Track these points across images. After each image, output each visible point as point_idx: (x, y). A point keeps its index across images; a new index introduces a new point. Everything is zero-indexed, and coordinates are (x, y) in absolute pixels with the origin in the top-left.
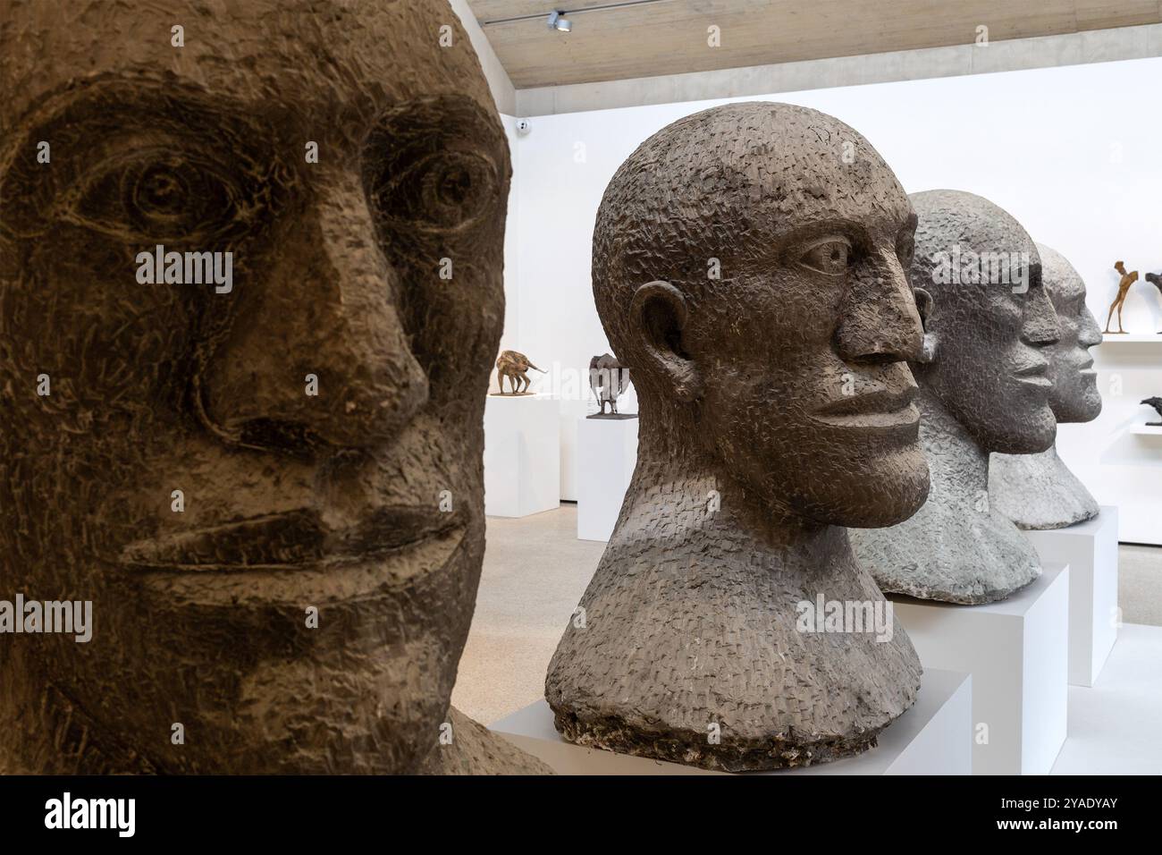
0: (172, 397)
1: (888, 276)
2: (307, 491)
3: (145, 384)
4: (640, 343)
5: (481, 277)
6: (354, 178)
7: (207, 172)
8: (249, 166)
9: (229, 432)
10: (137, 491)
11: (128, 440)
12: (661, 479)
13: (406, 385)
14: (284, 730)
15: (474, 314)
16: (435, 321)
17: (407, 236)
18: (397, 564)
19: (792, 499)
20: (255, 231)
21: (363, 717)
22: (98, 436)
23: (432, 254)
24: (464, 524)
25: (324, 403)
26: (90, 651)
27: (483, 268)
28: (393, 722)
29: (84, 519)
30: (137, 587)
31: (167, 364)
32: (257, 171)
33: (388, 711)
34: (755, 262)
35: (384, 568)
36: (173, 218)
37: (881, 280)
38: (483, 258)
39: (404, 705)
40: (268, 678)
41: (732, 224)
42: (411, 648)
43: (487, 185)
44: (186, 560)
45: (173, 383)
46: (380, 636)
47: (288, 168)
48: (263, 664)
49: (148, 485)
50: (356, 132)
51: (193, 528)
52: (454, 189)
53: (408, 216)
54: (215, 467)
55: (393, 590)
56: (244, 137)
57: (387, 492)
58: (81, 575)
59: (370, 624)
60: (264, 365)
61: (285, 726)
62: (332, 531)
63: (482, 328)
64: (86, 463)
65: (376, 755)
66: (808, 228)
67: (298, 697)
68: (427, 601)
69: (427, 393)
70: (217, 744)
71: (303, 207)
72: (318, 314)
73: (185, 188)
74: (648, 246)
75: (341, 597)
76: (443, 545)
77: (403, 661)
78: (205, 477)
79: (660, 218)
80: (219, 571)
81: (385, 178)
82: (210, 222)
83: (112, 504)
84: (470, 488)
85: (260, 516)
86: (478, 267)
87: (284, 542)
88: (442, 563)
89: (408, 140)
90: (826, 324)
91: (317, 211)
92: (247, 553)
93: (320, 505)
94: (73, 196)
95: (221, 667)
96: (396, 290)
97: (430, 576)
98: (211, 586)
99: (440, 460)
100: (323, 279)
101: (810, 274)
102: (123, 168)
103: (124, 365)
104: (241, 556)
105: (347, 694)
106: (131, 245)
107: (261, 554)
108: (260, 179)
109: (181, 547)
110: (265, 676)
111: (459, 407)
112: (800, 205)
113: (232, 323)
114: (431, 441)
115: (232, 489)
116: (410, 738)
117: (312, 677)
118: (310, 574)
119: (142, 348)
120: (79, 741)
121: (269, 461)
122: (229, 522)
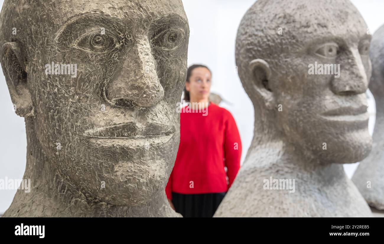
0: (98, 93)
1: (353, 59)
2: (132, 118)
3: (92, 89)
4: (251, 85)
5: (180, 62)
6: (146, 37)
7: (109, 36)
8: (120, 34)
9: (113, 102)
10: (89, 117)
11: (87, 104)
12: (261, 143)
13: (159, 91)
14: (125, 178)
15: (177, 73)
16: (167, 74)
17: (159, 51)
18: (155, 139)
19: (313, 151)
20: (120, 50)
21: (145, 177)
22: (79, 102)
23: (166, 56)
24: (174, 132)
25: (138, 95)
26: (74, 159)
27: (180, 60)
28: (153, 179)
29: (75, 124)
30: (88, 142)
31: (98, 84)
32: (121, 35)
33: (152, 176)
34: (297, 52)
35: (151, 140)
36: (101, 47)
37: (350, 61)
38: (180, 57)
39: (156, 175)
40: (121, 165)
41: (288, 37)
42: (158, 162)
43: (182, 37)
44: (101, 135)
45: (99, 89)
46: (150, 157)
47: (130, 35)
48: (120, 162)
49: (91, 115)
50: (147, 25)
51: (103, 126)
52: (173, 38)
53: (160, 46)
54: (109, 111)
55: (153, 146)
56: (119, 27)
57: (153, 119)
58: (73, 138)
59: (147, 154)
60: (123, 85)
61: (125, 177)
62: (139, 128)
63: (180, 77)
64: (76, 110)
65: (148, 187)
66: (319, 39)
67: (129, 170)
68: (162, 150)
69: (164, 94)
70: (108, 182)
71: (133, 45)
72: (137, 72)
73: (104, 40)
74: (255, 45)
75: (140, 146)
76: (167, 137)
77: (156, 165)
78: (106, 114)
79: (260, 34)
80: (109, 138)
81: (154, 36)
82: (110, 48)
83: (82, 120)
84: (175, 122)
85: (121, 123)
86: (179, 59)
87: (126, 131)
88: (167, 141)
89: (160, 26)
90: (326, 78)
91: (137, 46)
92: (116, 133)
93: (136, 121)
94: (77, 42)
95: (109, 162)
96: (156, 66)
97: (163, 144)
98: (107, 142)
99: (167, 113)
100: (138, 64)
101: (320, 58)
102: (90, 35)
103: (88, 84)
104: (115, 134)
105: (142, 171)
106: (90, 54)
107: (120, 134)
108: (122, 37)
109: (100, 132)
110: (120, 165)
111: (173, 99)
112: (315, 30)
113: (114, 74)
114: (165, 108)
115: (113, 117)
116: (157, 185)
117: (132, 166)
118: (132, 140)
119: (92, 80)
120: (65, 190)
121: (122, 110)
122: (113, 125)
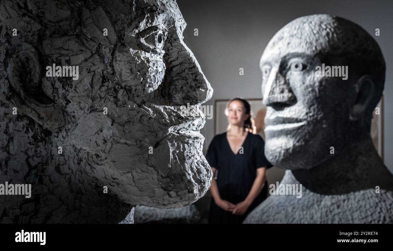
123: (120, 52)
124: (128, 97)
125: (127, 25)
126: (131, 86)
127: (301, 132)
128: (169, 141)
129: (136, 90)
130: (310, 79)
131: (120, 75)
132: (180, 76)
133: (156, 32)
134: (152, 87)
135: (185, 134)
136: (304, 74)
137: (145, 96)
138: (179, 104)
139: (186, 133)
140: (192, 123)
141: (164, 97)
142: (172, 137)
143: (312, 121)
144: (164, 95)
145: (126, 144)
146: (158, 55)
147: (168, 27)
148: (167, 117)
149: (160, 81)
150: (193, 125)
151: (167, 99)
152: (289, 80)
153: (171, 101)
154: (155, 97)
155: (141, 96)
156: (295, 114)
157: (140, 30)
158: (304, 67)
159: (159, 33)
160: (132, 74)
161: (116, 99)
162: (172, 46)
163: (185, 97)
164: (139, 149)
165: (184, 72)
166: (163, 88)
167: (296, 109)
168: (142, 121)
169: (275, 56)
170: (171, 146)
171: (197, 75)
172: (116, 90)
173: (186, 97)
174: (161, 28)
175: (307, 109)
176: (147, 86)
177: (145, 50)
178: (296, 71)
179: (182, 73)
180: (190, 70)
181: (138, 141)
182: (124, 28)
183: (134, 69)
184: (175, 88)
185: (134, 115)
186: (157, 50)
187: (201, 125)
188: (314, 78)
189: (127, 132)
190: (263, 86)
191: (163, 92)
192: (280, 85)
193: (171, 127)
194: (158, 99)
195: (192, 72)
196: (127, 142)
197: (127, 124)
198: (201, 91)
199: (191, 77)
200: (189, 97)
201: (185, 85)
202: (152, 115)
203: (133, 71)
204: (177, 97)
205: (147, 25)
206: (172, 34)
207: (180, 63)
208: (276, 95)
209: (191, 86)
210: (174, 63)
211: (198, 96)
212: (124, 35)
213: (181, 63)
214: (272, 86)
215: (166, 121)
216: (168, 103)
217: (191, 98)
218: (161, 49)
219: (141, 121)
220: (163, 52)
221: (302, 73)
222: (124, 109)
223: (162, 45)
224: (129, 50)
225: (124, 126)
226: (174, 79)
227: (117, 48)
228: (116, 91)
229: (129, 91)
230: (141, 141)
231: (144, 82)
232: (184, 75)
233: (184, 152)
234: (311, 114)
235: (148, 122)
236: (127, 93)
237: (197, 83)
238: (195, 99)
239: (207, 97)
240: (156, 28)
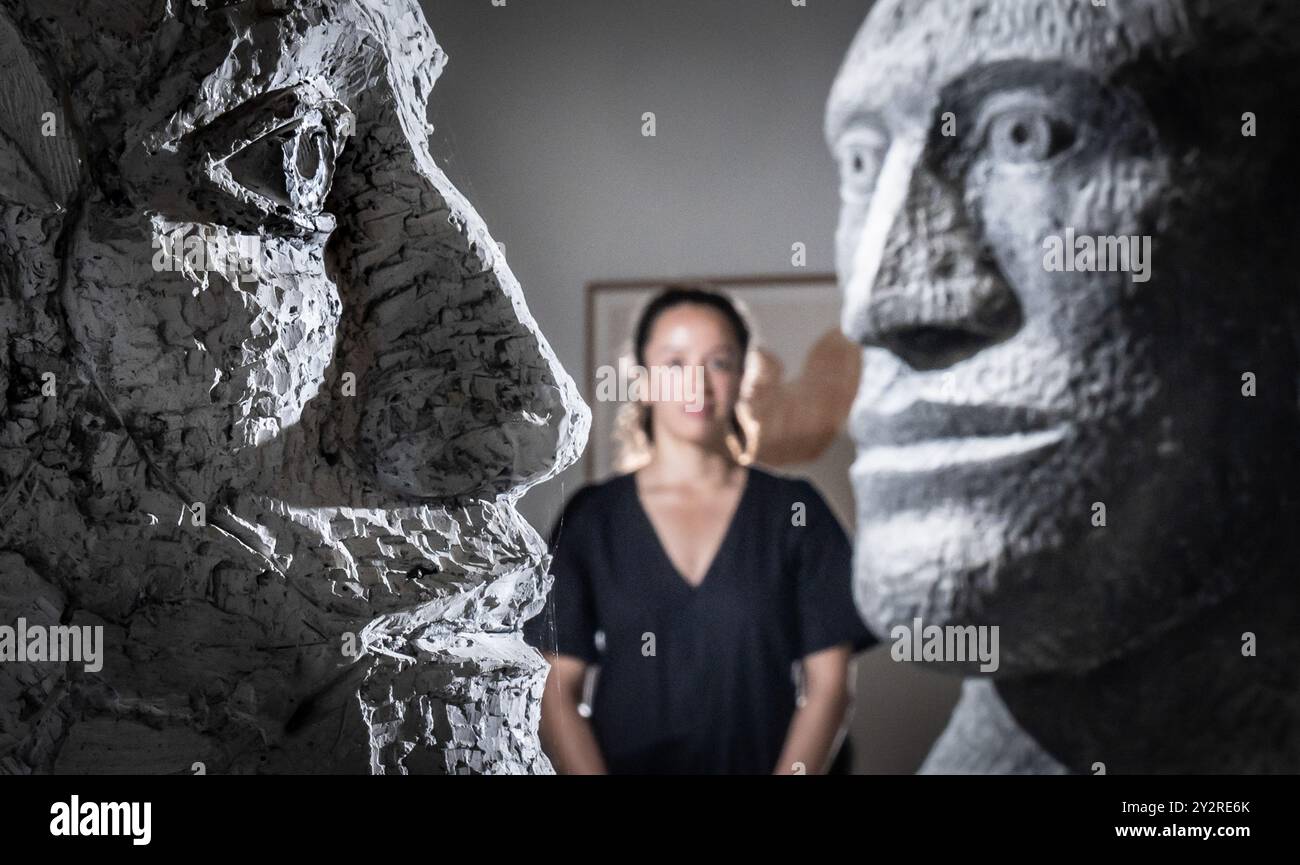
123: (99, 236)
124: (147, 472)
125: (133, 98)
126: (159, 413)
127: (1043, 481)
128: (366, 695)
129: (185, 433)
130: (1094, 200)
131: (104, 358)
132: (416, 345)
133: (286, 122)
134: (272, 415)
135: (445, 652)
136: (1058, 176)
137: (236, 464)
138: (417, 494)
139: (451, 651)
140: (482, 595)
141: (332, 459)
142: (380, 674)
143: (1102, 424)
144: (333, 450)
145: (138, 716)
146: (301, 241)
147: (351, 91)
148: (352, 570)
149: (315, 381)
150: (491, 603)
151: (348, 473)
152: (978, 204)
153: (369, 481)
154: (286, 465)
155: (216, 463)
156: (1014, 388)
157: (203, 117)
158: (1061, 139)
159: (305, 125)
160: (164, 352)
161: (83, 483)
162: (372, 186)
163: (444, 457)
164: (207, 741)
165: (440, 322)
166: (331, 416)
167: (1016, 360)
168: (221, 595)
169: (905, 79)
170: (375, 721)
171: (504, 337)
172: (84, 434)
173: (450, 457)
174: (313, 99)
175: (1073, 361)
176: (246, 410)
177: (230, 219)
178: (1016, 160)
179: (425, 331)
180: (469, 313)
181: (202, 704)
182: (119, 110)
183: (176, 326)
184: (393, 409)
185: (180, 564)
186: (297, 220)
187: (529, 601)
188: (1111, 194)
189: (145, 657)
190: (842, 234)
191: (330, 437)
192: (931, 235)
193: (373, 624)
194: (301, 475)
195: (479, 322)
196: (147, 707)
197: (144, 613)
198: (528, 424)
199: (477, 352)
200: (464, 458)
201: (444, 396)
202: (272, 559)
203: (169, 335)
204: (403, 457)
205: (238, 90)
206: (370, 124)
207: (416, 279)
208: (912, 289)
209: (473, 400)
210: (383, 281)
211: (514, 450)
212: (121, 148)
213: (421, 278)
214: (889, 243)
215: (346, 588)
216: (357, 494)
217: (476, 460)
218: (314, 207)
219: (215, 594)
220: (327, 223)
221: (1048, 168)
222: (126, 534)
223: (319, 189)
224: (149, 227)
225: (127, 626)
226: (387, 361)
227: (85, 220)
228: (83, 442)
229: (151, 442)
230: (216, 700)
231: (228, 390)
232: (435, 338)
233: (446, 747)
234: (1096, 388)
235: (254, 601)
236: (142, 453)
237: (506, 382)
238: (495, 467)
239: (559, 457)
240: (287, 103)
